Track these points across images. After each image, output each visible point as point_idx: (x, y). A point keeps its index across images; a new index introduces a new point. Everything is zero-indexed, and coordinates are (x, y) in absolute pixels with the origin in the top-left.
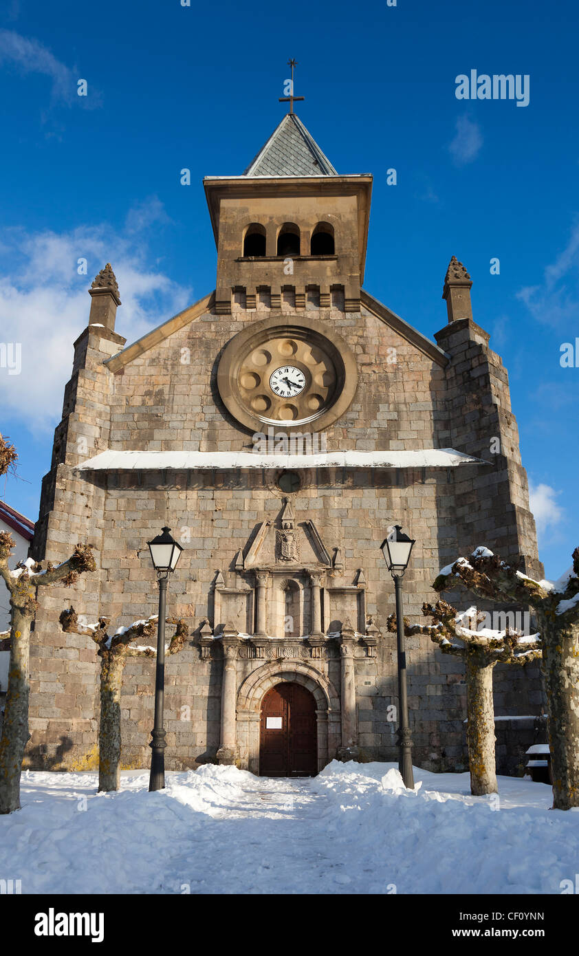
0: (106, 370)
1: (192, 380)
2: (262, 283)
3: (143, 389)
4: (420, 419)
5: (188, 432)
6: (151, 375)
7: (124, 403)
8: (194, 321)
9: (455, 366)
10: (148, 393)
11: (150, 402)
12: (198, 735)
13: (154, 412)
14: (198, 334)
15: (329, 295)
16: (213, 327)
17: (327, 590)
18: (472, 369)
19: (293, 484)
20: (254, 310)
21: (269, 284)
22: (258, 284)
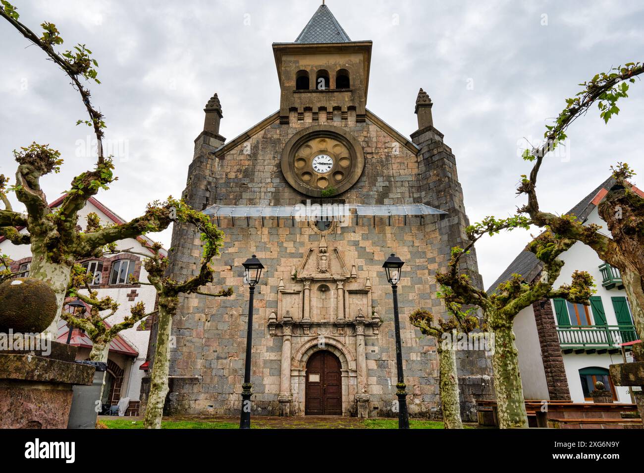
0: (214, 157)
1: (266, 163)
2: (307, 105)
3: (236, 168)
4: (402, 186)
5: (263, 194)
6: (241, 160)
7: (224, 176)
8: (267, 128)
9: (423, 154)
10: (239, 171)
11: (240, 176)
12: (267, 386)
13: (243, 182)
14: (269, 136)
15: (346, 112)
16: (278, 131)
17: (347, 291)
18: (434, 155)
19: (326, 226)
20: (302, 121)
21: (311, 106)
22: (305, 106)
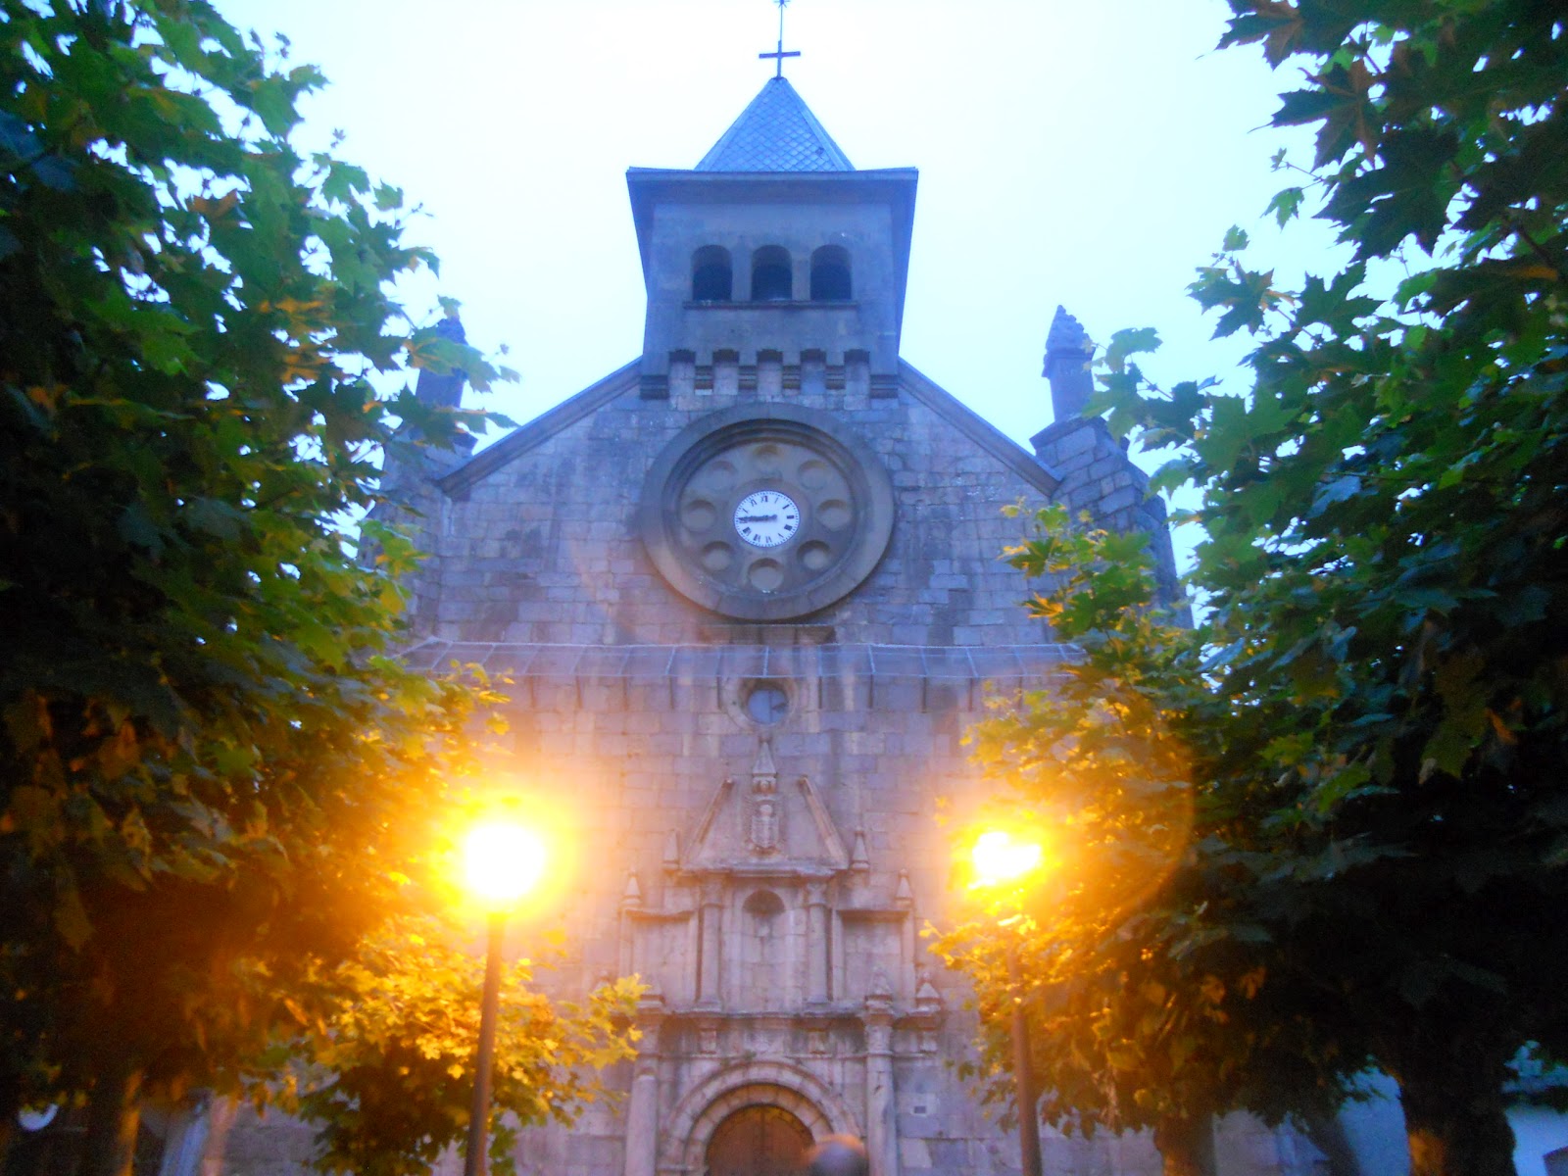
0: (437, 493)
1: (593, 513)
2: (724, 346)
3: (503, 528)
4: (1009, 589)
5: (582, 608)
6: (519, 504)
7: (466, 552)
8: (602, 409)
9: (1070, 494)
10: (512, 536)
11: (514, 552)
13: (522, 570)
14: (607, 432)
15: (842, 367)
16: (634, 420)
17: (838, 912)
18: (1102, 498)
19: (774, 708)
20: (708, 392)
21: (734, 347)
22: (715, 347)
